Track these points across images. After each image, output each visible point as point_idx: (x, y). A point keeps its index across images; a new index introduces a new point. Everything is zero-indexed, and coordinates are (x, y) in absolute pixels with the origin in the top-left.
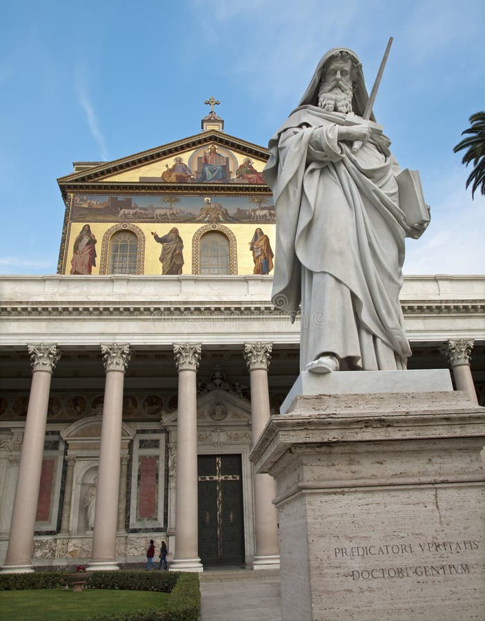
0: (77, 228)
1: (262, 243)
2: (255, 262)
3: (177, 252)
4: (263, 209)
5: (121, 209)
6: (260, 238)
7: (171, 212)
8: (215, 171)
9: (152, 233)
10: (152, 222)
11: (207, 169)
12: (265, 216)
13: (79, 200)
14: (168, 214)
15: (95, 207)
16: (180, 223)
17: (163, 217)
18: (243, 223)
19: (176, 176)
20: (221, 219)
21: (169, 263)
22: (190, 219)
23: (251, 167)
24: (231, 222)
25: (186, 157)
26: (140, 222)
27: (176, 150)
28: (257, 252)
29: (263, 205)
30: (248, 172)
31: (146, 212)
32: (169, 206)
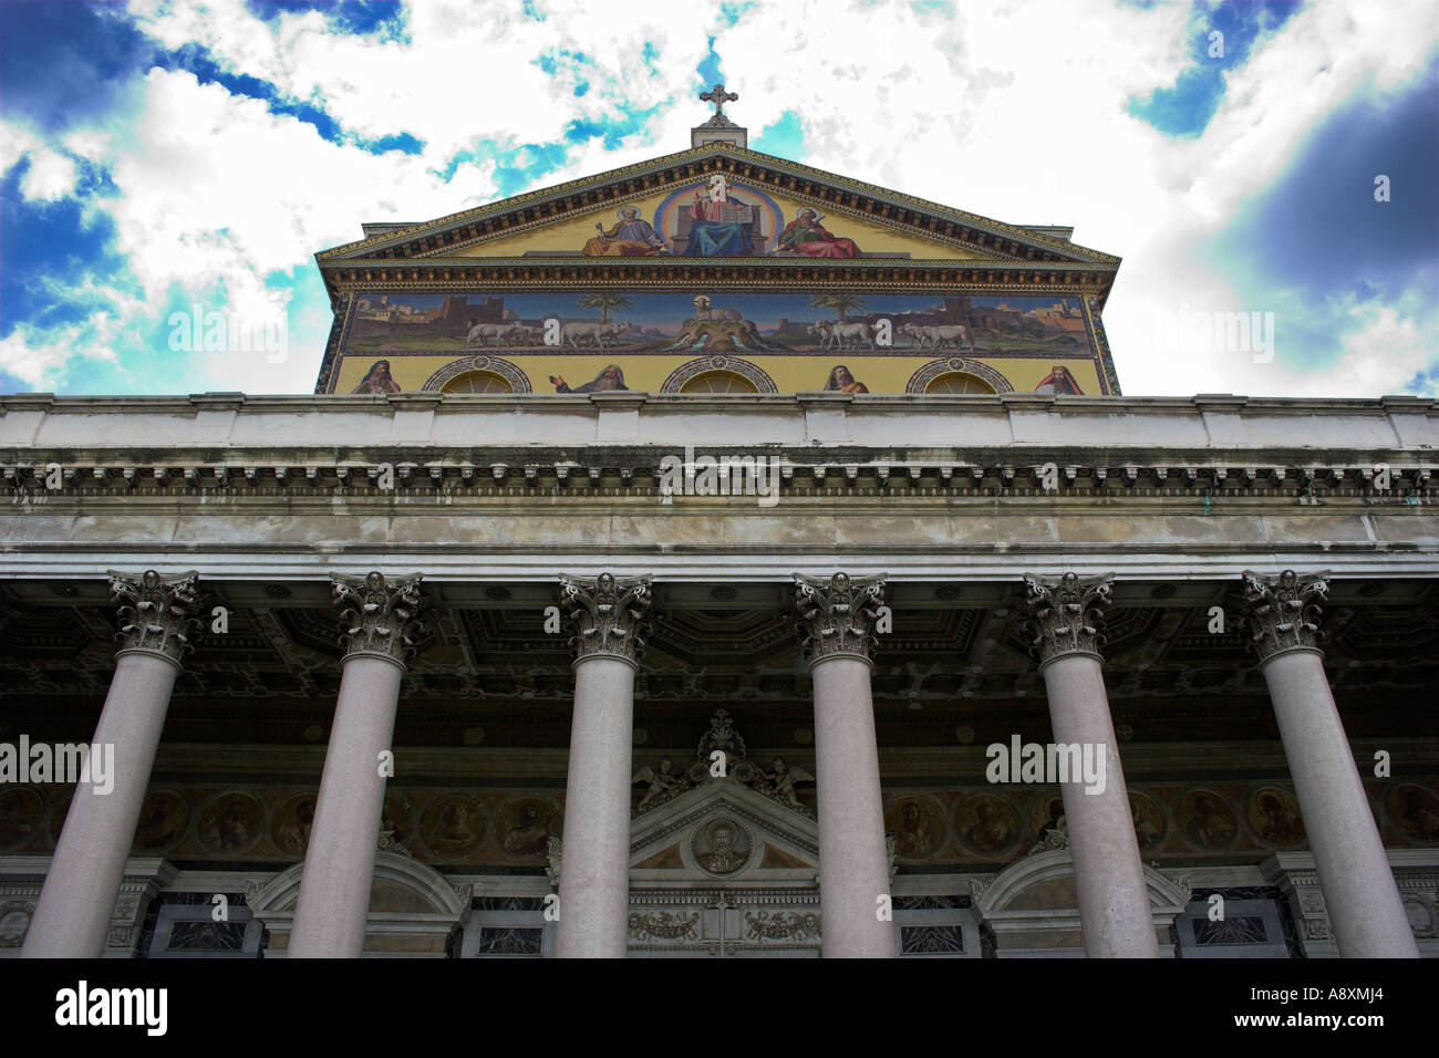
0: (355, 367)
4: (851, 321)
5: (474, 325)
6: (843, 389)
7: (605, 328)
8: (723, 235)
9: (552, 380)
11: (702, 231)
12: (858, 336)
13: (367, 304)
14: (597, 334)
15: (407, 319)
16: (627, 353)
18: (796, 354)
19: (623, 247)
20: (739, 344)
22: (655, 346)
23: (817, 226)
24: (765, 353)
25: (647, 210)
26: (522, 353)
27: (624, 189)
29: (851, 312)
30: (808, 238)
32: (599, 316)
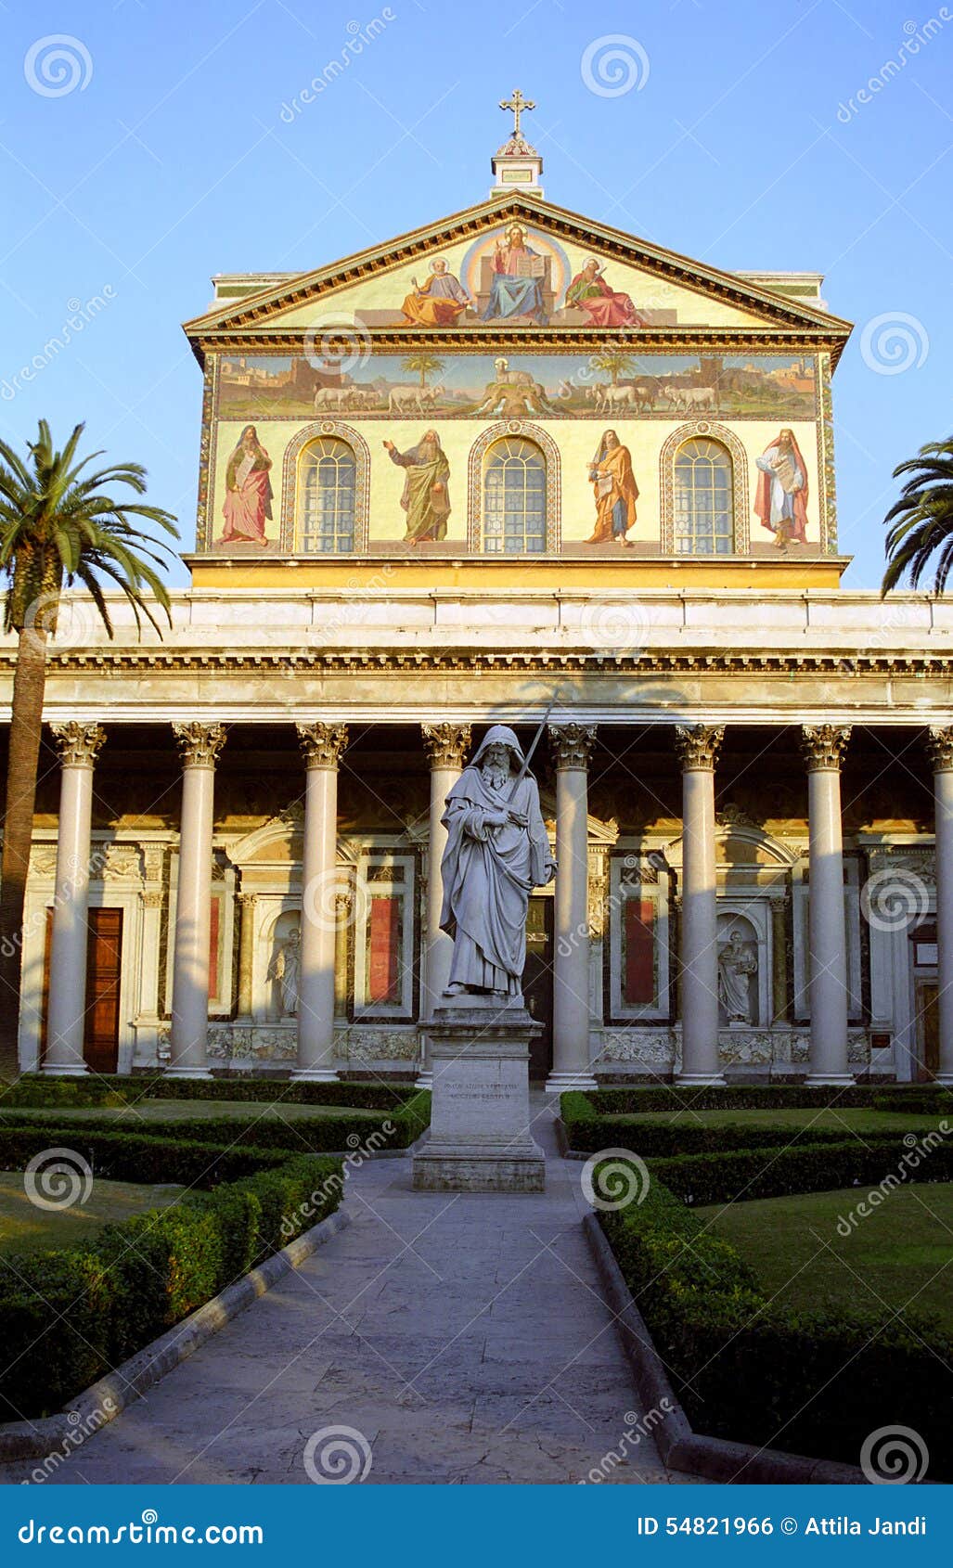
0: (230, 435)
1: (615, 465)
2: (598, 508)
3: (438, 485)
4: (621, 384)
5: (319, 388)
6: (611, 453)
7: (424, 392)
8: (518, 291)
9: (385, 444)
10: (383, 418)
11: (501, 287)
12: (625, 400)
13: (230, 367)
14: (418, 398)
15: (264, 383)
16: (443, 418)
17: (407, 406)
18: (576, 418)
20: (530, 408)
21: (420, 510)
22: (464, 412)
23: (600, 280)
24: (551, 417)
25: (454, 256)
26: (359, 418)
27: (435, 241)
28: (603, 485)
29: (623, 375)
30: (591, 293)
31: (372, 394)
32: (419, 381)
